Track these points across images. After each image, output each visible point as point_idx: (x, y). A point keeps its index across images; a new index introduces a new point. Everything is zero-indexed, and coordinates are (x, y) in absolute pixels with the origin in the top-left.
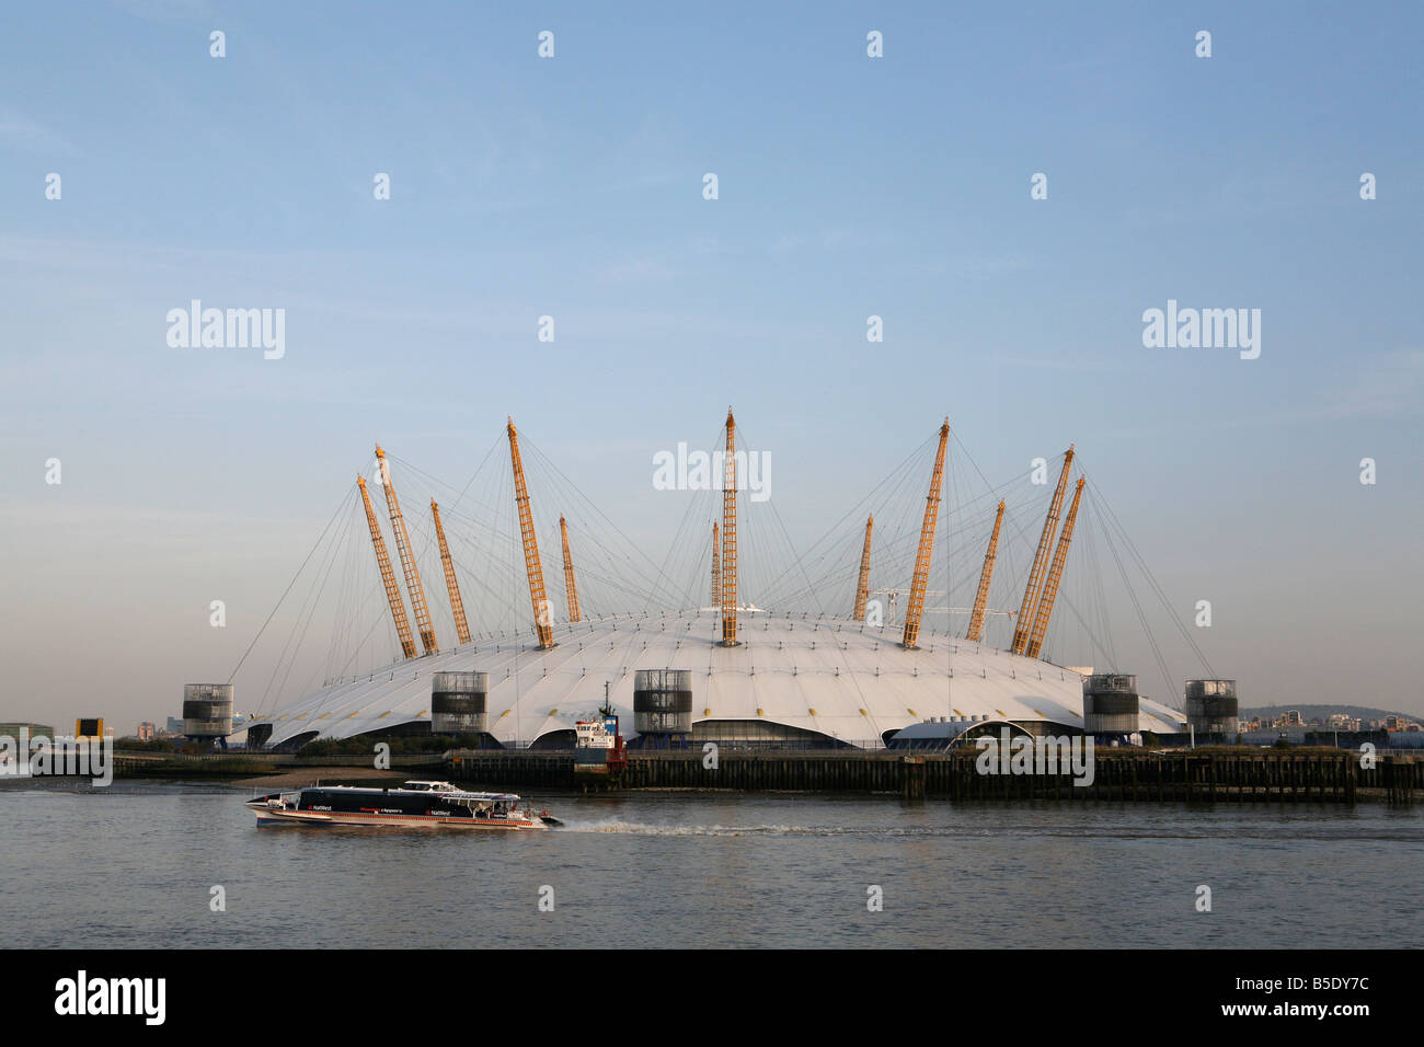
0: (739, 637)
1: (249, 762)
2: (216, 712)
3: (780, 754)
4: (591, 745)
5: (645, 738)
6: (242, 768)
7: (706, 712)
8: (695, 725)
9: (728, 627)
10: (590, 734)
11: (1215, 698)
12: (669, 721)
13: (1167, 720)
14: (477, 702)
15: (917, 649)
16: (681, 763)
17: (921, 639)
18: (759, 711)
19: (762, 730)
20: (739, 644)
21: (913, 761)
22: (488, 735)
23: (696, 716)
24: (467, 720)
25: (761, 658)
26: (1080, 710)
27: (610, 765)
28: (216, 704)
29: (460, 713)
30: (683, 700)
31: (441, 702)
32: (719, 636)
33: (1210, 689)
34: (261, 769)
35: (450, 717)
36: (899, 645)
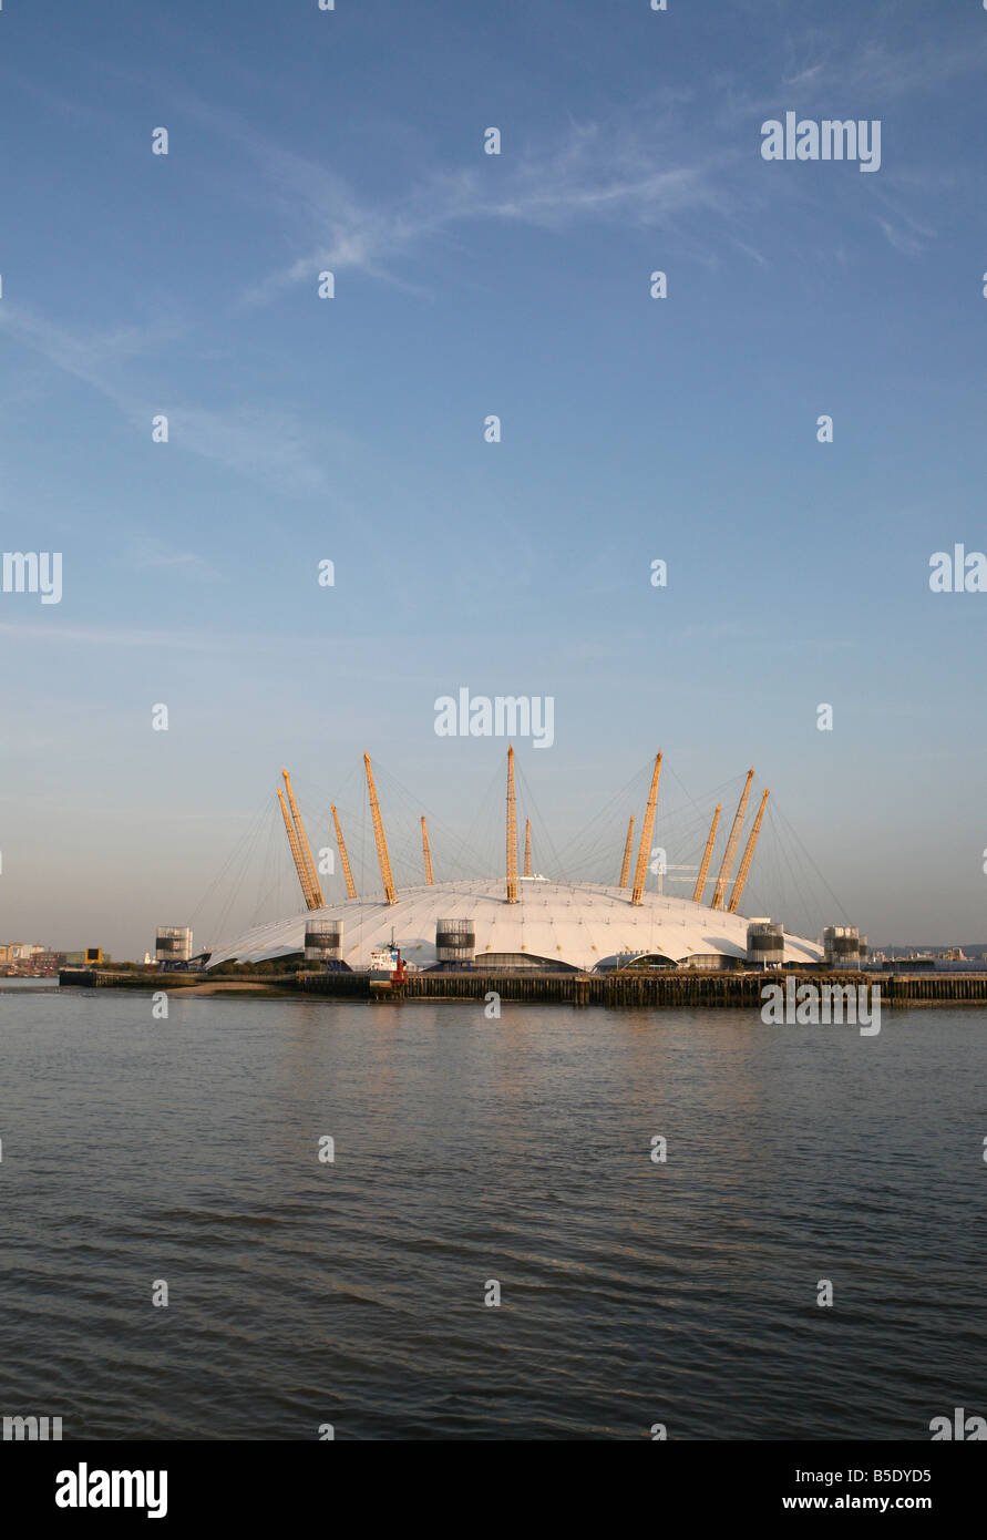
0: (519, 897)
1: (179, 978)
2: (176, 945)
3: (530, 975)
4: (381, 968)
5: (442, 965)
6: (174, 982)
7: (487, 948)
8: (477, 957)
9: (510, 890)
10: (380, 961)
11: (843, 940)
12: (461, 954)
13: (811, 953)
14: (335, 940)
15: (641, 905)
16: (442, 981)
17: (644, 898)
18: (523, 948)
19: (525, 960)
20: (518, 902)
21: (581, 980)
22: (343, 962)
23: (478, 950)
24: (328, 951)
25: (530, 911)
26: (745, 947)
27: (393, 981)
28: (177, 940)
29: (323, 947)
30: (469, 940)
31: (311, 940)
32: (505, 897)
33: (839, 933)
34: (187, 982)
35: (318, 950)
36: (630, 903)
